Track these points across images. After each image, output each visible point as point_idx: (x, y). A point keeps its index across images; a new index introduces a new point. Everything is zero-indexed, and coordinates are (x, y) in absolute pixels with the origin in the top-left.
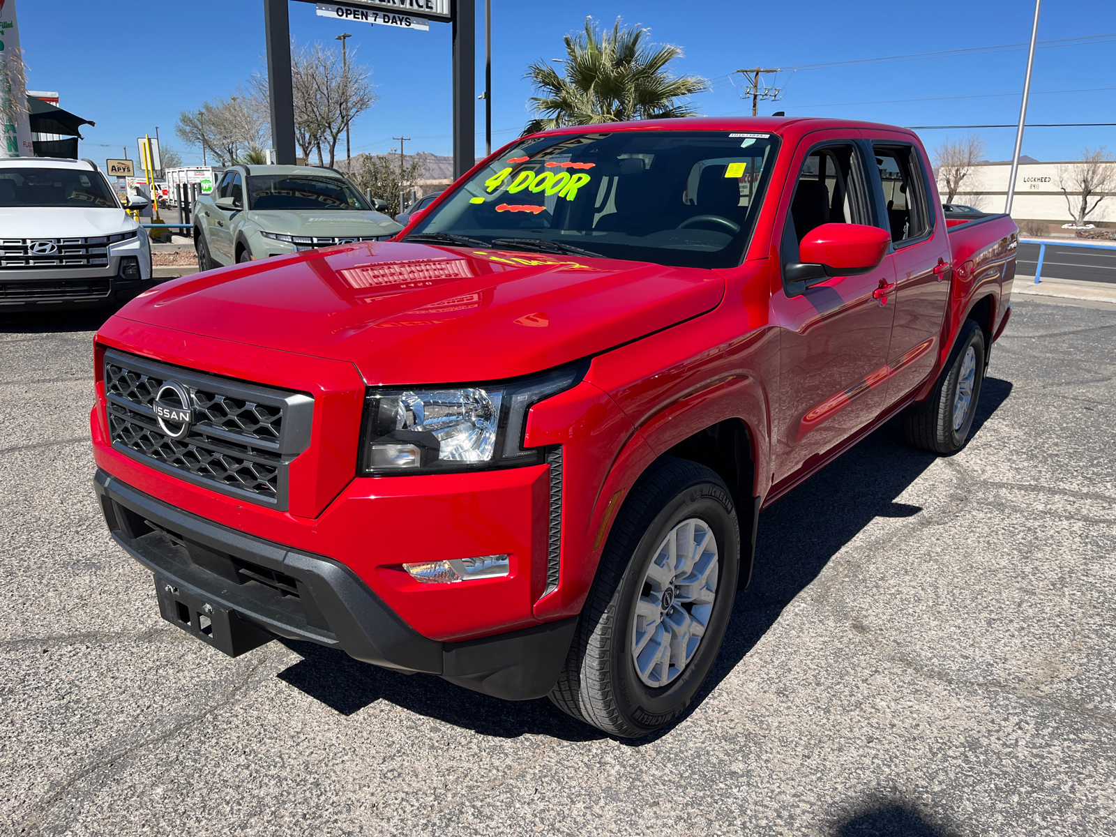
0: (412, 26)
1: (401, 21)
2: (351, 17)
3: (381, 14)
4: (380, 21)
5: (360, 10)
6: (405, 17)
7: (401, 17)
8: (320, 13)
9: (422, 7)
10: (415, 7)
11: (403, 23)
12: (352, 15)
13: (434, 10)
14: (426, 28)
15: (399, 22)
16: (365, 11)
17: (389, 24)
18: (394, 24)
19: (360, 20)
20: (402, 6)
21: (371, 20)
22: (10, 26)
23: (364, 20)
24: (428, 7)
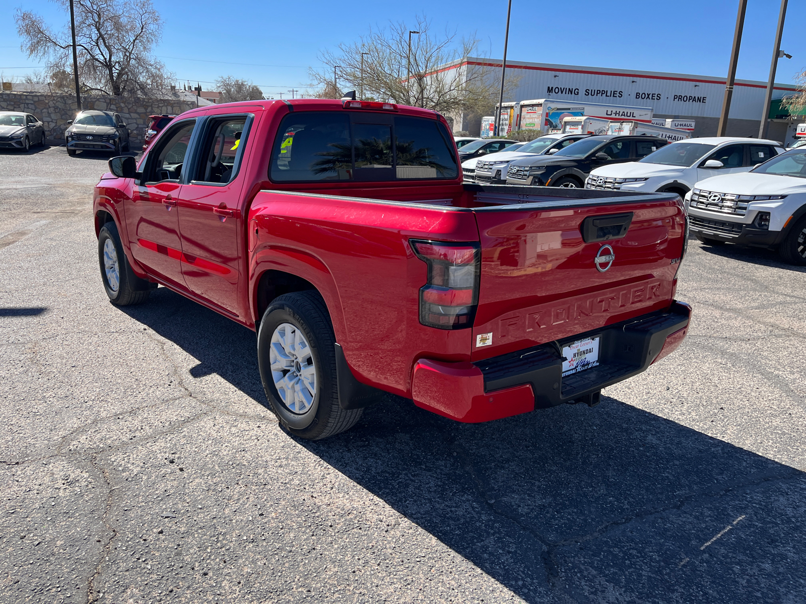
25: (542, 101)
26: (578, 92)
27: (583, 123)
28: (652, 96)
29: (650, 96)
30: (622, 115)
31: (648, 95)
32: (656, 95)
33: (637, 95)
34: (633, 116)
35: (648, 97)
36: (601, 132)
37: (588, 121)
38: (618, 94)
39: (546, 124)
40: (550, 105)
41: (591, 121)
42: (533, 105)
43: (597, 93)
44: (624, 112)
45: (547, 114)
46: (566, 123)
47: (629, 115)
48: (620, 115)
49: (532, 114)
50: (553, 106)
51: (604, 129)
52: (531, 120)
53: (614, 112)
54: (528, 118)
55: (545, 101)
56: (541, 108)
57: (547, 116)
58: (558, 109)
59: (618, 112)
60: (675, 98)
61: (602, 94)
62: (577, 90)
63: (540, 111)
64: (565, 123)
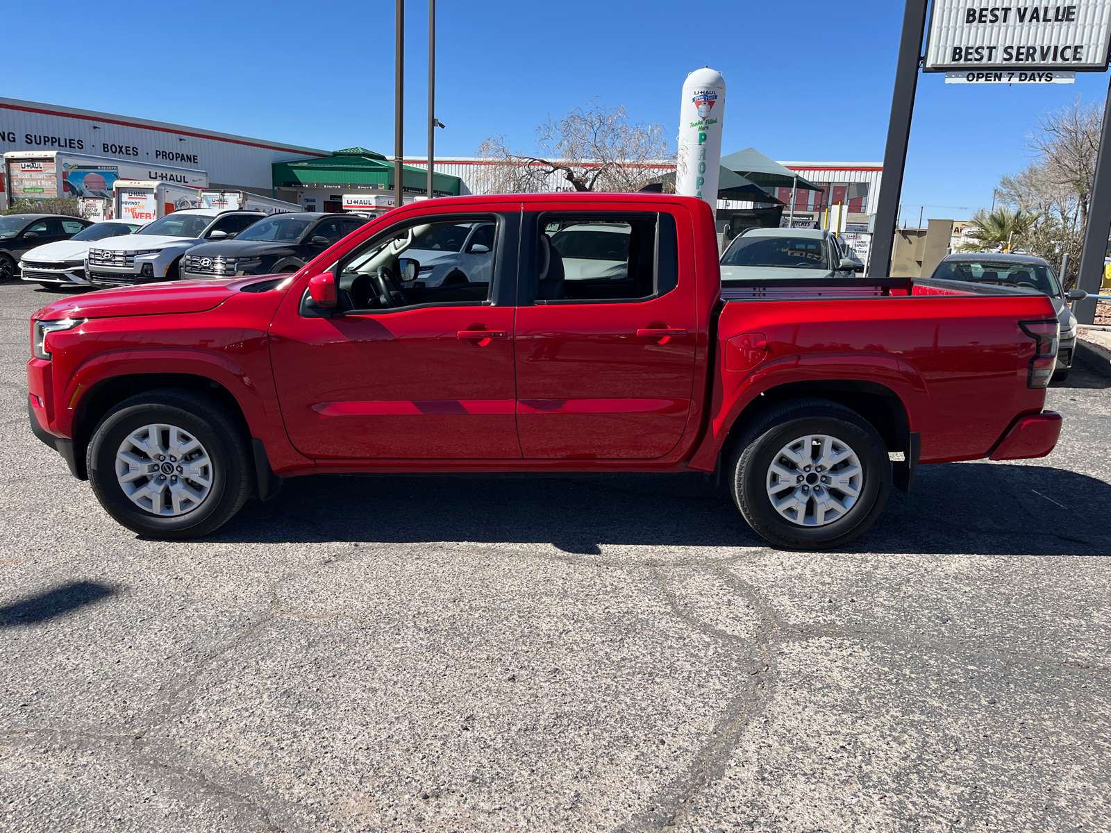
0: (1054, 80)
1: (1040, 78)
2: (982, 81)
3: (1017, 73)
4: (1015, 80)
5: (994, 72)
6: (1047, 72)
7: (1041, 73)
8: (948, 81)
9: (1068, 60)
10: (1059, 60)
11: (1043, 79)
12: (984, 79)
13: (1083, 61)
14: (1072, 81)
15: (1037, 79)
16: (999, 73)
17: (1026, 82)
18: (1032, 82)
19: (992, 82)
20: (1042, 62)
21: (1005, 80)
22: (715, 121)
23: (997, 81)
24: (1075, 58)
25: (52, 154)
26: (14, 138)
27: (155, 191)
28: (127, 151)
29: (124, 150)
30: (170, 179)
31: (121, 148)
32: (131, 149)
33: (104, 148)
34: (185, 182)
35: (121, 151)
36: (183, 204)
37: (163, 188)
38: (77, 145)
39: (65, 190)
40: (65, 160)
41: (168, 188)
42: (33, 160)
43: (45, 141)
44: (172, 175)
45: (64, 174)
46: (120, 190)
47: (179, 179)
48: (168, 179)
49: (33, 173)
50: (72, 162)
51: (186, 199)
52: (34, 183)
53: (159, 174)
54: (27, 180)
55: (57, 153)
56: (54, 165)
57: (64, 177)
58: (80, 167)
59: (164, 175)
60: (157, 155)
61: (52, 142)
62: (11, 136)
63: (51, 169)
64: (118, 189)
